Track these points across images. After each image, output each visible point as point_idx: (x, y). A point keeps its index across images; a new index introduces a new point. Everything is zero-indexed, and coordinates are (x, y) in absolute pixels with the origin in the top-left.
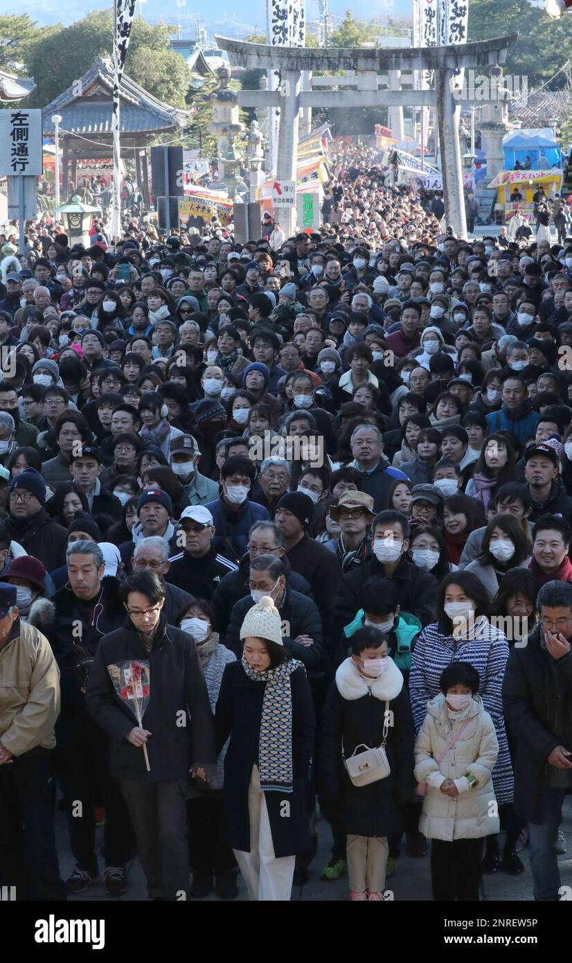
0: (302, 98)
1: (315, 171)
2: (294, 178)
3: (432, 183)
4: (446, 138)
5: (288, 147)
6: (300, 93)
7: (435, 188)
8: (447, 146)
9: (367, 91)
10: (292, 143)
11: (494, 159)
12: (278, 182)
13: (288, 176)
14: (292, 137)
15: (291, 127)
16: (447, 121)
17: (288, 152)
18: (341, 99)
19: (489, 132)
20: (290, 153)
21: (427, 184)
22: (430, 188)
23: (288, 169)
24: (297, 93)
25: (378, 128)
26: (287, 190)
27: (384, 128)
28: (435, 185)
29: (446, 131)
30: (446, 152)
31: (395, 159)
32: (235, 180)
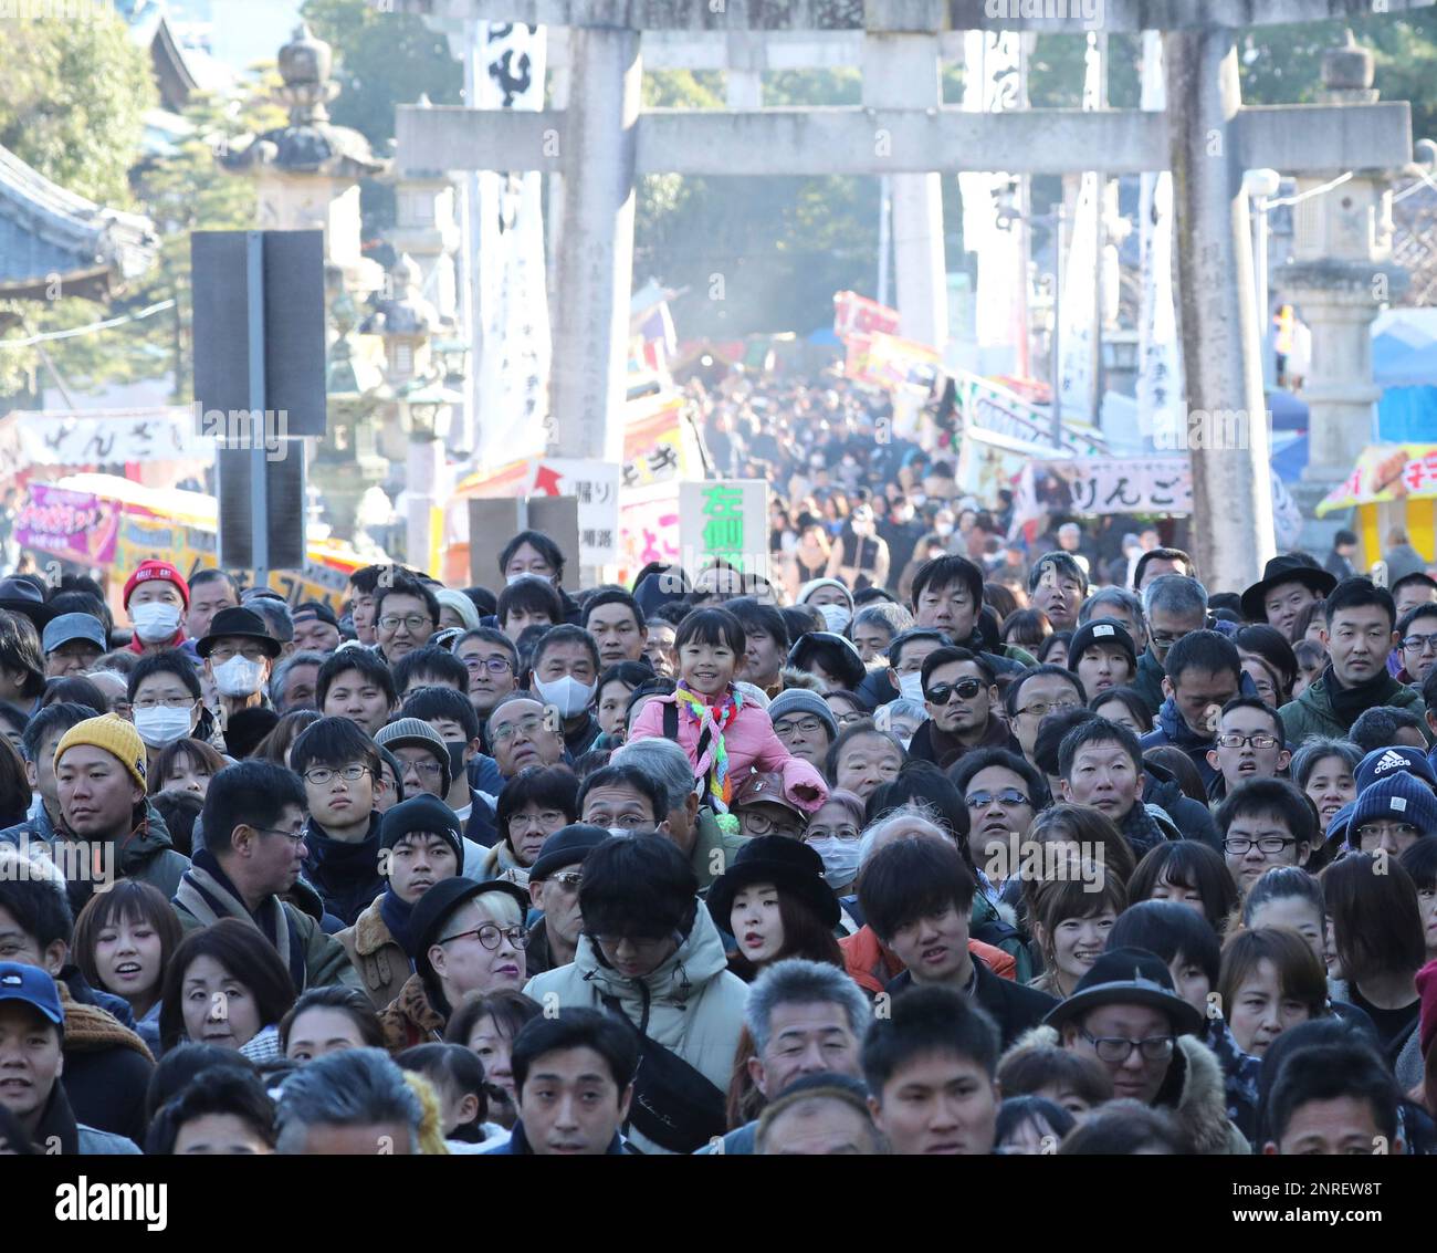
0: (648, 141)
1: (662, 442)
2: (614, 451)
3: (1106, 486)
4: (1205, 298)
5: (592, 325)
6: (640, 118)
7: (1117, 506)
8: (1209, 327)
9: (900, 112)
10: (608, 312)
11: (1338, 403)
12: (554, 465)
13: (589, 446)
14: (609, 292)
15: (605, 250)
16: (1209, 231)
17: (592, 346)
18: (798, 142)
19: (1320, 297)
20: (598, 351)
21: (1087, 492)
22: (1101, 507)
23: (589, 414)
24: (629, 120)
25: (845, 307)
26: (588, 496)
27: (871, 307)
28: (1119, 492)
29: (1206, 270)
30: (1206, 352)
31: (946, 409)
32: (359, 470)
